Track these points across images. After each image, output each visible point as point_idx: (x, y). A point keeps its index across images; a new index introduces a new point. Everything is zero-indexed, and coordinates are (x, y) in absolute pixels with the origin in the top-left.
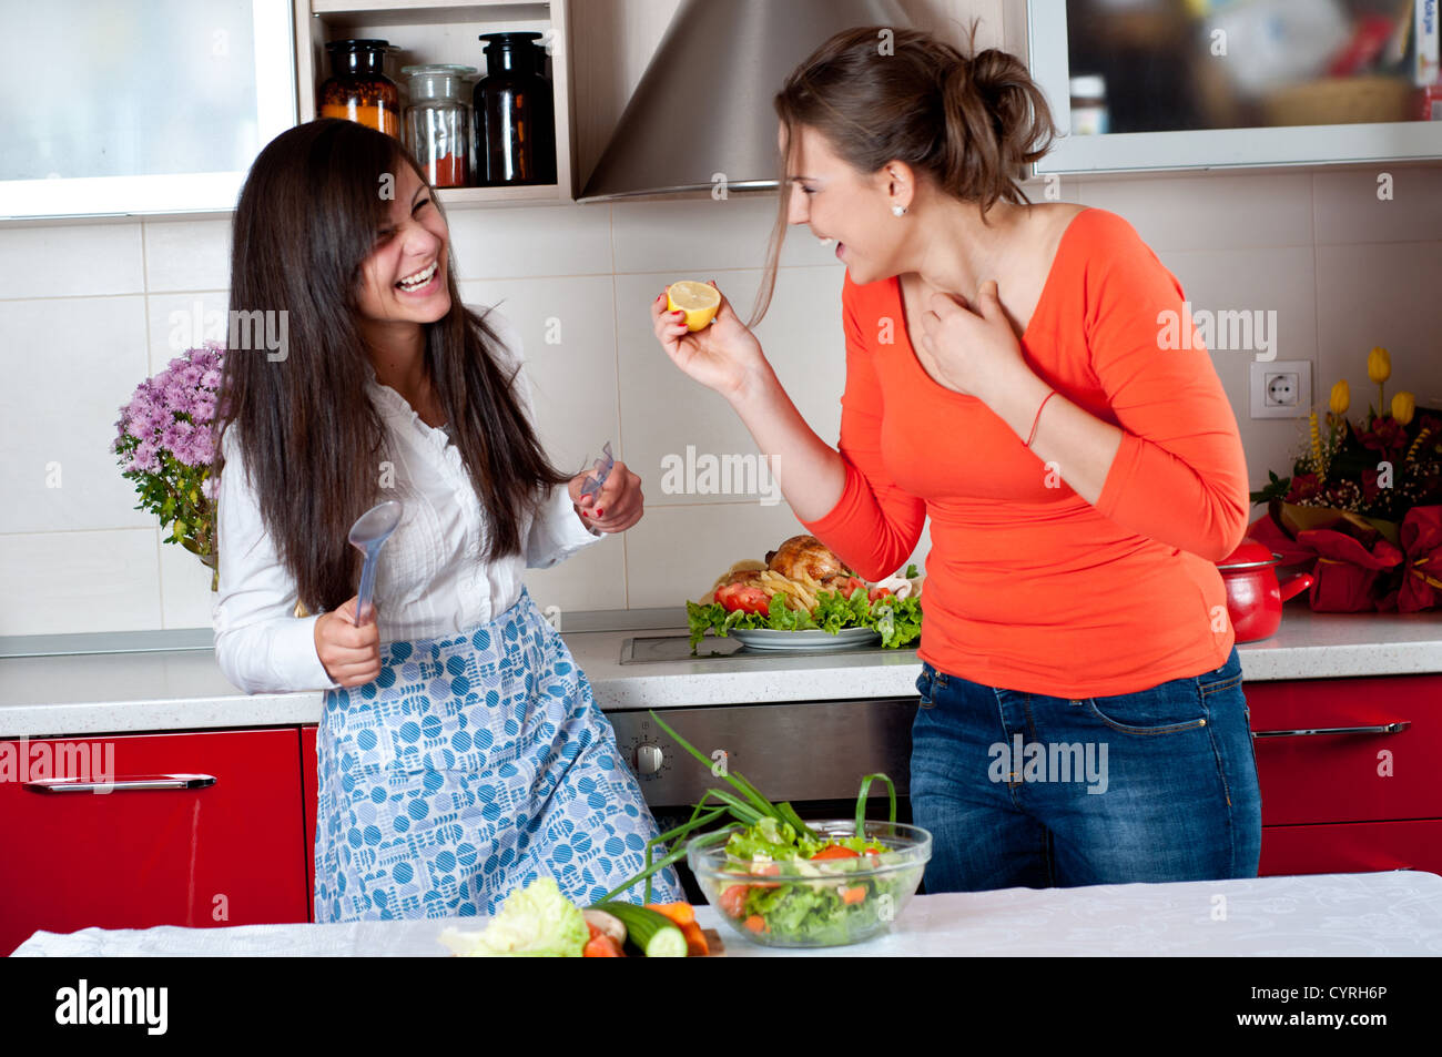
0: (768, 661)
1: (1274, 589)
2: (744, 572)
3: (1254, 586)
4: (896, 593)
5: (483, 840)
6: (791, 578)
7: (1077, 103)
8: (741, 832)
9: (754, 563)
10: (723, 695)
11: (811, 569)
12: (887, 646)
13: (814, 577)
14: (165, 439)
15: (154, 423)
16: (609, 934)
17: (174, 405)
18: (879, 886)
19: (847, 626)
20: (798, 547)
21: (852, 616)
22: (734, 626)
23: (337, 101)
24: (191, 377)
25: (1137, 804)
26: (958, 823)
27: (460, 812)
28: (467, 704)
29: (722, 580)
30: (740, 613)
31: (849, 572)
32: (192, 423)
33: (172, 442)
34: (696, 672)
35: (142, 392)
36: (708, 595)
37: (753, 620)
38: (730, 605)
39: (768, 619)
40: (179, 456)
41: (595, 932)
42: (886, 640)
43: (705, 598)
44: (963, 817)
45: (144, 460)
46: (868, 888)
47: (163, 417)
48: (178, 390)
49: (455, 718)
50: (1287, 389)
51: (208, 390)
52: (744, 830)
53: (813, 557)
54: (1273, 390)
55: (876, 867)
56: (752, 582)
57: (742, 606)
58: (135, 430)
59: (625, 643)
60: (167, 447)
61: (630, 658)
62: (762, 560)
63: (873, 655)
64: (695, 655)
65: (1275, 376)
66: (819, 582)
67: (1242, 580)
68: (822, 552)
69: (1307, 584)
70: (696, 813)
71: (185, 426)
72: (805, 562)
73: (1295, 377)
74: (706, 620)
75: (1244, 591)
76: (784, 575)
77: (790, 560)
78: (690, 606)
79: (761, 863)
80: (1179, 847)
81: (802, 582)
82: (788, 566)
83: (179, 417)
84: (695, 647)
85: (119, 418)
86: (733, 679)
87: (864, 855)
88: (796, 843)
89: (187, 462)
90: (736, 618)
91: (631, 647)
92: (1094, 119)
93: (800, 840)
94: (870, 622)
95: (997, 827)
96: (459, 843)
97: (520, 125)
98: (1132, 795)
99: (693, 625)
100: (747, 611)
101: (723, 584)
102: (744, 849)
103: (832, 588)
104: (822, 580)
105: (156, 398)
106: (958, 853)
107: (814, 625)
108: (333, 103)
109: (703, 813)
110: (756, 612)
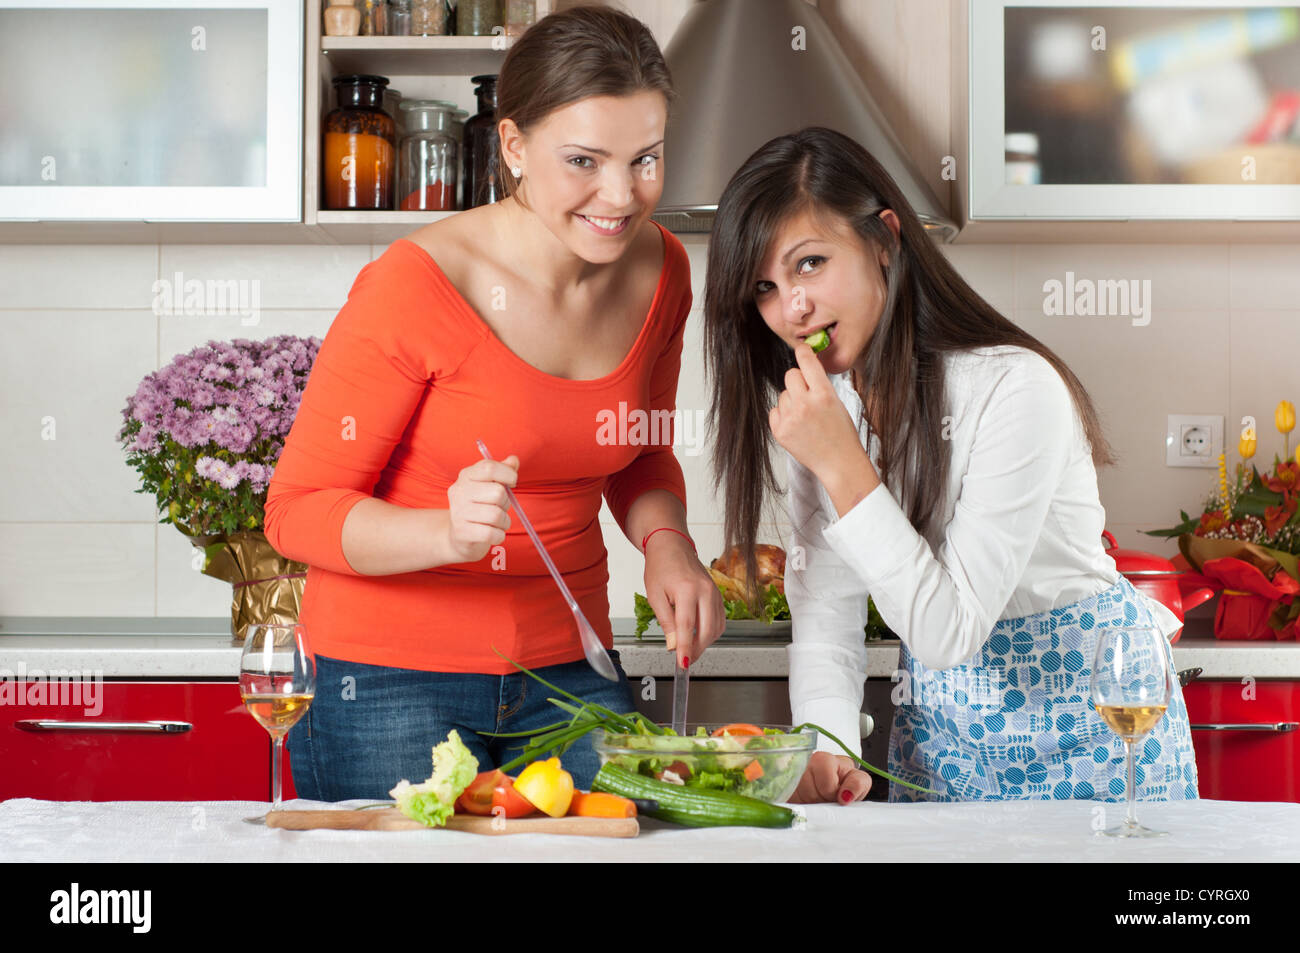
1: (1177, 600)
3: (1158, 593)
7: (1011, 157)
14: (165, 422)
15: (157, 408)
17: (175, 393)
23: (339, 129)
24: (193, 369)
32: (192, 409)
33: (171, 425)
35: (148, 382)
40: (177, 437)
45: (145, 441)
47: (165, 404)
48: (180, 380)
50: (1201, 441)
51: (207, 381)
54: (1188, 441)
58: (139, 414)
60: (166, 430)
65: (1189, 428)
67: (1146, 586)
69: (1207, 596)
71: (184, 412)
73: (1208, 429)
83: (179, 403)
85: (126, 406)
89: (185, 444)
92: (1027, 172)
99: (639, 614)
105: (160, 387)
108: (336, 130)
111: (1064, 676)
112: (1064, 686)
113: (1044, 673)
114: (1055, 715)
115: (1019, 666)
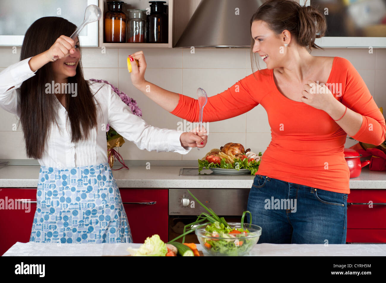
0: (220, 177)
1: (360, 164)
2: (214, 152)
3: (354, 163)
4: (255, 160)
5: (61, 232)
6: (227, 154)
8: (210, 225)
9: (217, 150)
10: (207, 186)
11: (232, 152)
12: (252, 174)
13: (233, 154)
16: (173, 251)
18: (247, 241)
19: (242, 168)
20: (229, 146)
21: (243, 166)
22: (211, 167)
25: (322, 221)
26: (269, 225)
27: (57, 222)
28: (66, 189)
29: (208, 154)
30: (212, 163)
31: (243, 153)
34: (200, 179)
36: (204, 158)
37: (216, 165)
38: (210, 161)
39: (220, 165)
41: (169, 250)
42: (252, 173)
43: (203, 159)
44: (271, 223)
46: (243, 241)
49: (62, 192)
52: (211, 224)
53: (233, 149)
55: (246, 236)
56: (216, 155)
57: (213, 161)
59: (181, 170)
61: (182, 174)
62: (220, 149)
63: (248, 177)
64: (200, 174)
66: (235, 156)
67: (351, 161)
68: (236, 148)
69: (369, 163)
70: (198, 219)
72: (231, 150)
74: (203, 165)
75: (351, 164)
76: (225, 153)
77: (227, 149)
78: (199, 161)
79: (215, 234)
80: (330, 235)
81: (230, 156)
82: (226, 151)
84: (200, 172)
86: (210, 181)
87: (243, 233)
88: (224, 229)
90: (211, 164)
91: (182, 171)
93: (225, 228)
94: (248, 168)
95: (280, 228)
96: (55, 230)
97: (159, 26)
98: (321, 218)
99: (200, 166)
100: (215, 163)
101: (208, 155)
102: (210, 230)
103: (238, 158)
104: (236, 155)
106: (269, 233)
107: (233, 167)
108: (108, 18)
109: (200, 219)
110: (217, 163)
111: (102, 182)
112: (103, 185)
113: (98, 181)
114: (100, 194)
115: (92, 178)
